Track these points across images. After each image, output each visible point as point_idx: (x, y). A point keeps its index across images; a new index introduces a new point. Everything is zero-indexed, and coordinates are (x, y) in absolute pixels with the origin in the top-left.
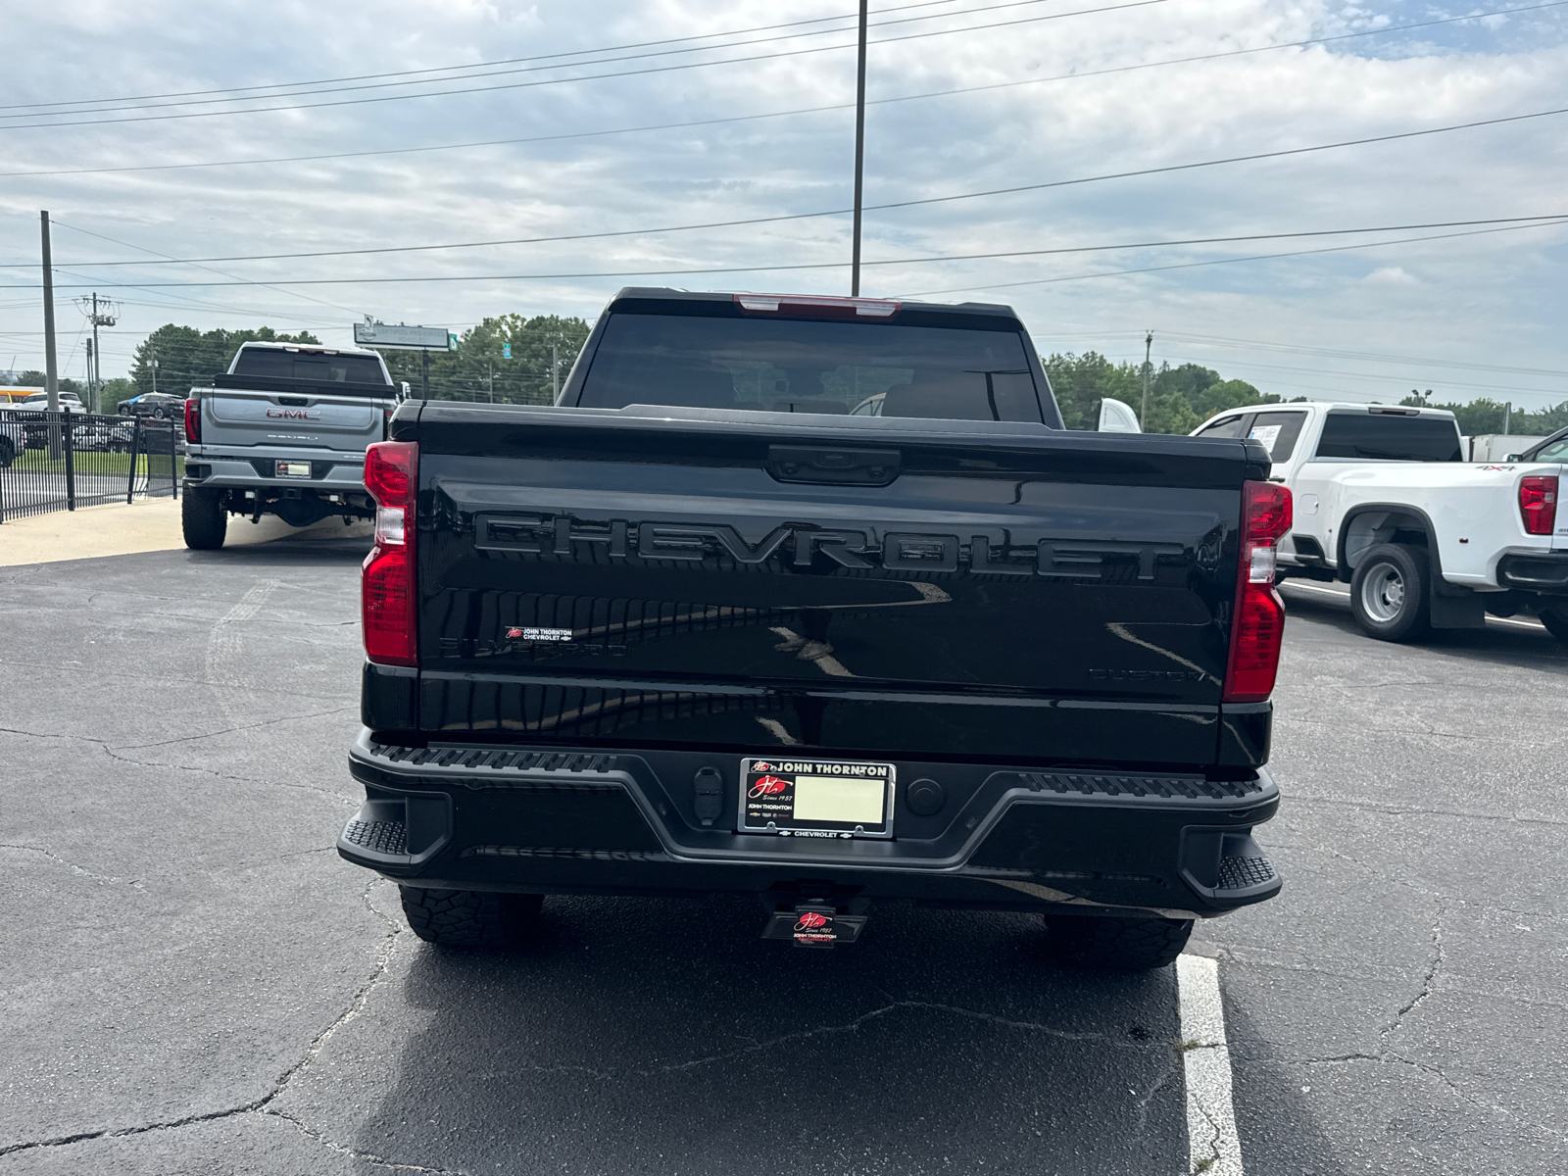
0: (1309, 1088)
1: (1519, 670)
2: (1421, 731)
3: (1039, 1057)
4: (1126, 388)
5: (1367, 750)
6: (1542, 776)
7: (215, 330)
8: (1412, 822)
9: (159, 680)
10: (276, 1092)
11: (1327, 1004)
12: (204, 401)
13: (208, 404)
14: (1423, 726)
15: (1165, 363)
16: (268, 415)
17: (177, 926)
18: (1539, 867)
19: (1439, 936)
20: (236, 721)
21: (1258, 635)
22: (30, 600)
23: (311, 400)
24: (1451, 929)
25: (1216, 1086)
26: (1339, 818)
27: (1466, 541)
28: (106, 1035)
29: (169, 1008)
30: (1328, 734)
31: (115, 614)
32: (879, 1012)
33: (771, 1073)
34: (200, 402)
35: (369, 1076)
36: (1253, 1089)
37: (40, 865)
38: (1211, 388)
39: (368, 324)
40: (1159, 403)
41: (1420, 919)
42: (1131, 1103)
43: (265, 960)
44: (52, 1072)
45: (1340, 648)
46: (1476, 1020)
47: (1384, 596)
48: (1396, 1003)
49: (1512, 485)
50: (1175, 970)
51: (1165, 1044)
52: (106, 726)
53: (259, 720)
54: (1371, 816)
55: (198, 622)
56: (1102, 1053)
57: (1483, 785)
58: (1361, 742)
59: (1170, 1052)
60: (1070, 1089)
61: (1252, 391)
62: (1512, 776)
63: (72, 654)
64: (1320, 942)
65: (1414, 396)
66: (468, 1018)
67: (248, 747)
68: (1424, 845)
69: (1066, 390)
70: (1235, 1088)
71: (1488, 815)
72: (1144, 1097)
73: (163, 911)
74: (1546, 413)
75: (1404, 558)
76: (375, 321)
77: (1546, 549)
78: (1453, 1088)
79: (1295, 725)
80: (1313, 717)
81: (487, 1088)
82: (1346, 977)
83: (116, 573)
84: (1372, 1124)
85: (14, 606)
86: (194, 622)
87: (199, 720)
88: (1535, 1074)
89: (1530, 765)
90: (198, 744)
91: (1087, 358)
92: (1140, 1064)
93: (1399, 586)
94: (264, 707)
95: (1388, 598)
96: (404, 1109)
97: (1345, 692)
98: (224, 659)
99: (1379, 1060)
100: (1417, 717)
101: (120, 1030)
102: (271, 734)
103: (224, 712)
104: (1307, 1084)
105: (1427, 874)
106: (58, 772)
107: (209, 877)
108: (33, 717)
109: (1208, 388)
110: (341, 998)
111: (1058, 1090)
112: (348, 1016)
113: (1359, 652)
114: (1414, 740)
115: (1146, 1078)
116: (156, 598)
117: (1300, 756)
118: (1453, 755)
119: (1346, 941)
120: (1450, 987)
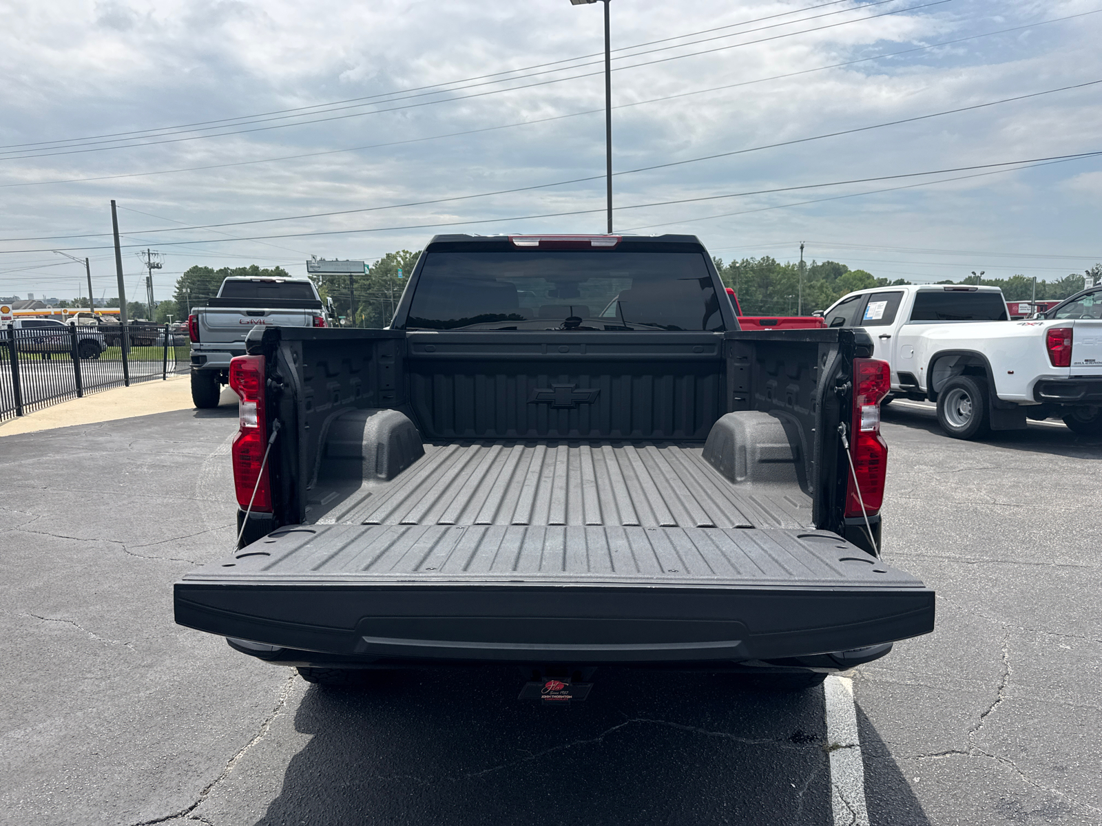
0: (919, 778)
1: (1051, 456)
2: (987, 502)
3: (728, 758)
4: (789, 278)
5: (952, 517)
6: (1071, 533)
7: (223, 268)
8: (984, 570)
9: (165, 498)
10: (199, 801)
11: (930, 711)
12: (200, 316)
13: (203, 317)
14: (989, 498)
15: (814, 261)
16: (240, 323)
17: (151, 675)
18: (1073, 600)
19: (1006, 655)
20: (209, 525)
21: (869, 468)
22: (94, 447)
23: (267, 312)
24: (1015, 650)
25: (852, 779)
26: (934, 568)
27: (1012, 373)
28: (92, 759)
29: (136, 738)
30: (925, 507)
31: (145, 454)
32: (617, 727)
33: (540, 777)
34: (198, 316)
35: (264, 787)
36: (879, 780)
37: (69, 633)
38: (843, 276)
39: (314, 261)
40: (811, 287)
41: (993, 643)
42: (792, 795)
43: (206, 699)
44: (50, 790)
45: (931, 445)
46: (1036, 720)
47: (959, 410)
48: (978, 709)
49: (1041, 335)
50: (823, 688)
51: (816, 746)
52: (127, 532)
53: (225, 524)
54: (956, 566)
55: (196, 457)
56: (772, 755)
57: (1031, 540)
58: (947, 512)
59: (820, 752)
60: (749, 785)
61: (869, 276)
62: (1051, 533)
63: (113, 482)
64: (924, 663)
65: (973, 275)
66: (336, 739)
67: (216, 543)
68: (993, 586)
69: (751, 281)
70: (866, 781)
71: (1036, 562)
72: (801, 789)
73: (143, 664)
74: (1059, 282)
75: (971, 385)
76: (318, 259)
77: (1066, 376)
78: (1022, 775)
79: (903, 501)
80: (914, 495)
81: (344, 794)
82: (943, 689)
83: (149, 426)
84: (965, 807)
85: (82, 451)
86: (193, 457)
87: (187, 525)
88: (1080, 763)
89: (1062, 525)
90: (183, 542)
91: (764, 261)
92: (799, 762)
93: (969, 403)
94: (229, 514)
95: (962, 411)
96: (284, 813)
97: (935, 477)
98: (208, 482)
99: (968, 754)
100: (984, 492)
101: (102, 755)
102: (231, 533)
103: (203, 519)
104: (917, 776)
105: (996, 608)
106: (91, 566)
107: (177, 638)
108: (81, 527)
109: (841, 276)
110: (252, 727)
111: (740, 785)
112: (256, 740)
113: (943, 448)
114: (983, 509)
115: (802, 774)
116: (172, 442)
117: (907, 523)
118: (1010, 519)
119: (941, 661)
120: (1016, 695)
